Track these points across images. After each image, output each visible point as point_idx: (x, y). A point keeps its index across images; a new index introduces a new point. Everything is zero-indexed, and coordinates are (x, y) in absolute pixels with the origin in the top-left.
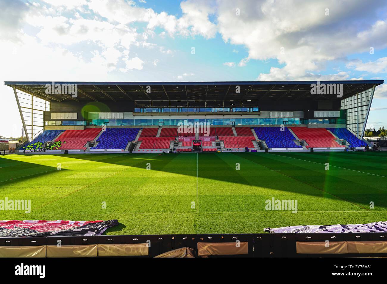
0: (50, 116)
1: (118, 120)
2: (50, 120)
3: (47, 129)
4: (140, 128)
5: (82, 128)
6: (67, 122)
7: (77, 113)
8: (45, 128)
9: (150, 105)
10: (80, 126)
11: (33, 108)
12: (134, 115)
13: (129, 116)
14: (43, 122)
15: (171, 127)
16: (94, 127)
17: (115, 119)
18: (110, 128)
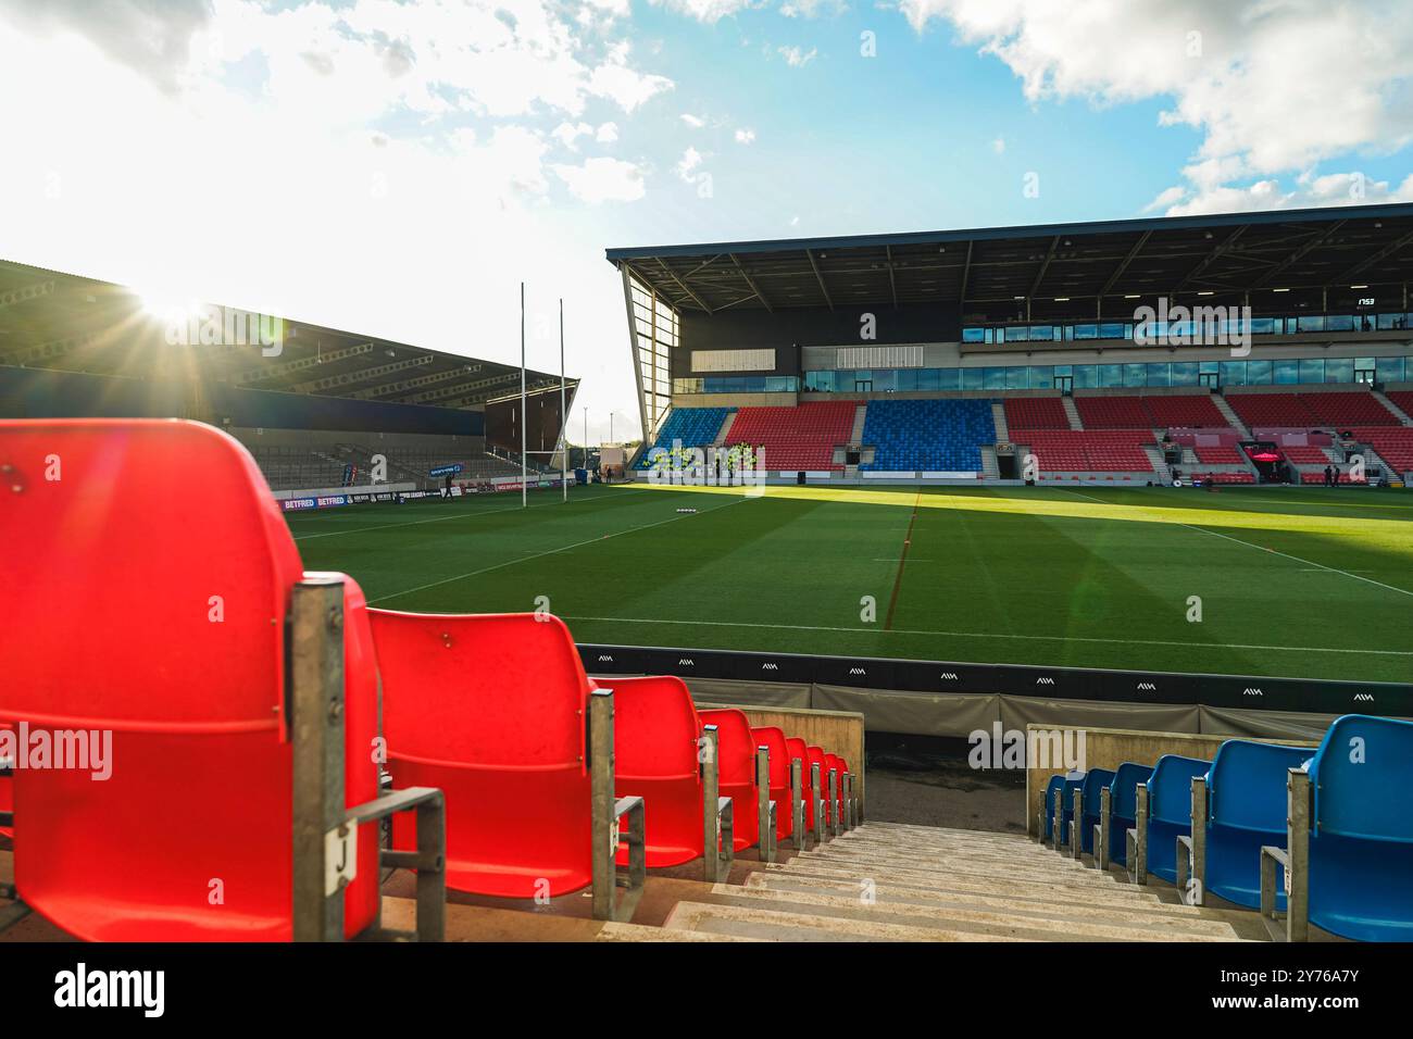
0: (689, 363)
1: (904, 372)
2: (689, 375)
3: (679, 404)
4: (991, 398)
5: (789, 401)
6: (741, 380)
7: (774, 351)
8: (675, 402)
9: (1020, 317)
10: (781, 394)
11: (657, 338)
12: (962, 354)
13: (942, 356)
14: (667, 380)
15: (1110, 394)
16: (828, 398)
17: (891, 370)
18: (882, 398)
